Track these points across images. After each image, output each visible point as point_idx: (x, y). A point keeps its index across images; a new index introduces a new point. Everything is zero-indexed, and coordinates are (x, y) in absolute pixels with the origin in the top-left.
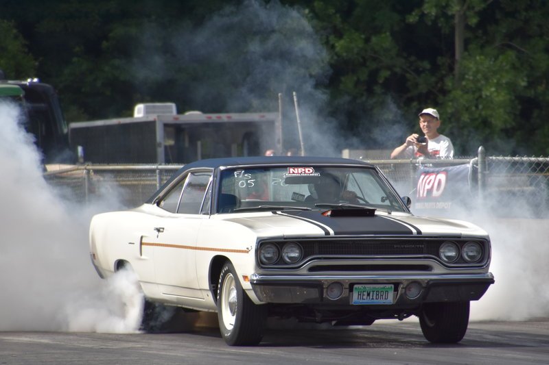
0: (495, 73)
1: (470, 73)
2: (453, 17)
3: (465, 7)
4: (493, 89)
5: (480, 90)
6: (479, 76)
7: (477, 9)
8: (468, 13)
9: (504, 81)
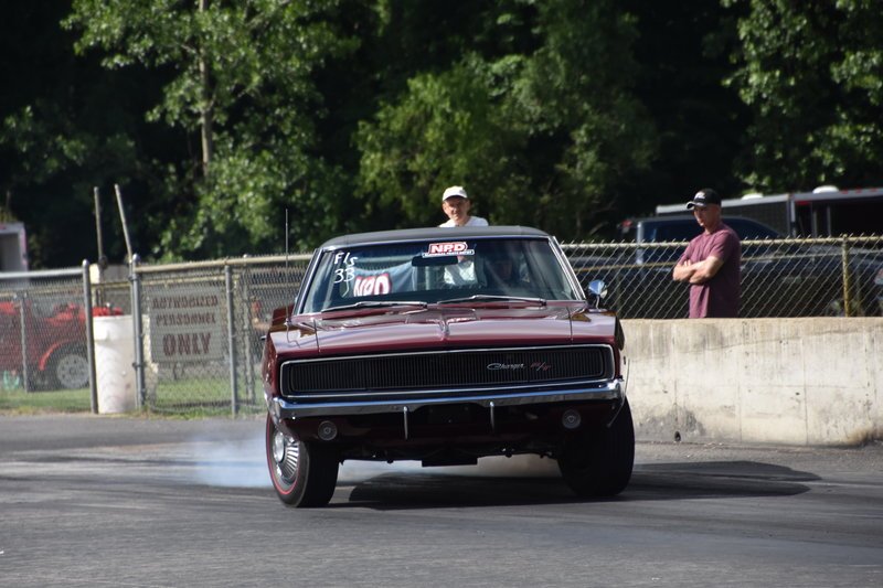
0: (252, 176)
1: (224, 176)
2: (198, 115)
3: (212, 103)
4: (250, 194)
5: (236, 196)
6: (234, 179)
7: (226, 104)
8: (216, 109)
9: (262, 184)
